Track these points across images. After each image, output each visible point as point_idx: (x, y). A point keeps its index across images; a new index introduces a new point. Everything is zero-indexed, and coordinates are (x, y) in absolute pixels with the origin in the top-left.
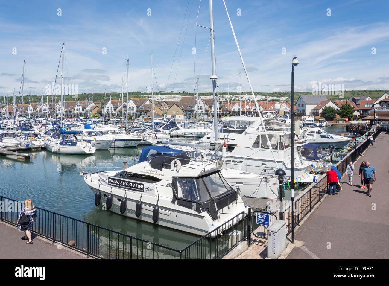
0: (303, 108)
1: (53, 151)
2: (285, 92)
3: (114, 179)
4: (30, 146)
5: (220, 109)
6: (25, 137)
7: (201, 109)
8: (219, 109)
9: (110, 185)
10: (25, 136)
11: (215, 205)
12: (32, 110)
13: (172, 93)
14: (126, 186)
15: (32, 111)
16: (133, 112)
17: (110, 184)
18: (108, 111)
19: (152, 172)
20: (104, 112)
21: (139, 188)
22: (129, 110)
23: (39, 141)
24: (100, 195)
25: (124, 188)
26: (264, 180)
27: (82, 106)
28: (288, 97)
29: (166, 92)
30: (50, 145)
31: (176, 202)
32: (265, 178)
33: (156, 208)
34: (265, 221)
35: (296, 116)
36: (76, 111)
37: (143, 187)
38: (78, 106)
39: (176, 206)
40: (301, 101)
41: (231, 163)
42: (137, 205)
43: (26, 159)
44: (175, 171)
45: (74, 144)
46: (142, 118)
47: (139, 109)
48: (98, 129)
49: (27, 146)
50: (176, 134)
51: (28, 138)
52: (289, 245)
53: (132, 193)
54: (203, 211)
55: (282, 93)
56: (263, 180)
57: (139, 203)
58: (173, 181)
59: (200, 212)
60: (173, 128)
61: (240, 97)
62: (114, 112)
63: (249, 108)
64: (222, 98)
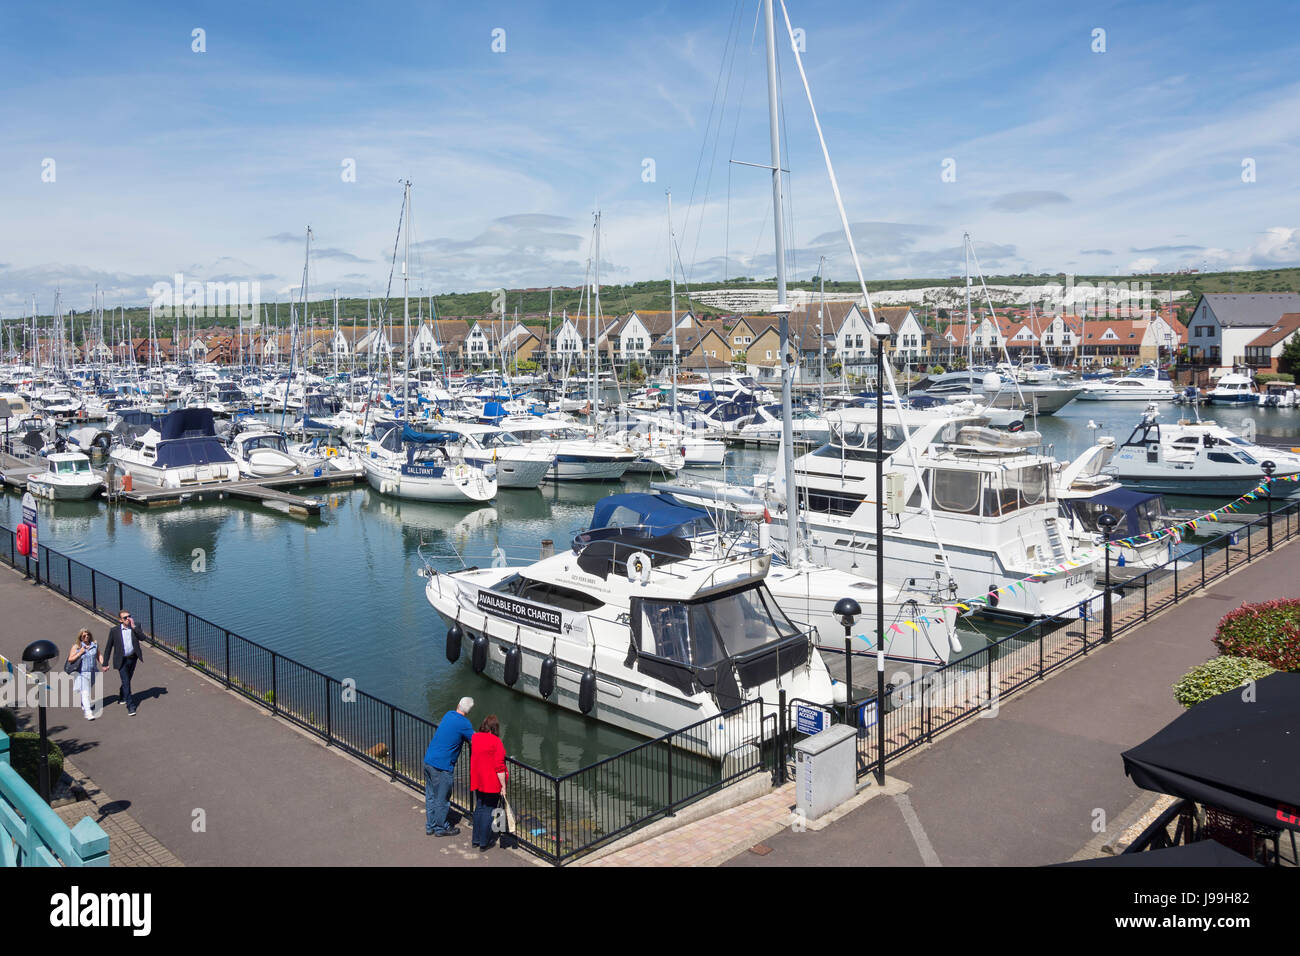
0: (1211, 341)
1: (382, 490)
2: (1179, 273)
3: (491, 596)
4: (326, 475)
5: (924, 343)
6: (314, 447)
7: (859, 344)
8: (919, 342)
9: (483, 610)
10: (312, 443)
11: (737, 676)
12: (346, 349)
14: (520, 615)
15: (346, 352)
16: (639, 354)
17: (481, 607)
18: (565, 351)
19: (584, 583)
20: (552, 354)
21: (549, 623)
22: (627, 348)
23: (350, 458)
24: (459, 635)
25: (514, 620)
26: (910, 607)
27: (488, 335)
28: (1188, 288)
29: (756, 281)
30: (375, 472)
31: (636, 664)
32: (913, 602)
33: (589, 676)
34: (816, 726)
35: (1188, 367)
36: (470, 352)
37: (560, 621)
38: (474, 335)
39: (634, 675)
40: (1204, 316)
41: (848, 548)
42: (544, 666)
43: (311, 514)
44: (638, 583)
45: (438, 473)
46: (667, 373)
47: (659, 346)
48: (509, 426)
49: (318, 473)
50: (753, 437)
51: (321, 448)
52: (869, 789)
53: (534, 634)
54: (699, 691)
55: (1166, 276)
56: (905, 607)
57: (549, 662)
58: (632, 608)
59: (689, 693)
60: (746, 417)
61: (1010, 295)
62: (582, 353)
63: (1031, 337)
64: (949, 298)
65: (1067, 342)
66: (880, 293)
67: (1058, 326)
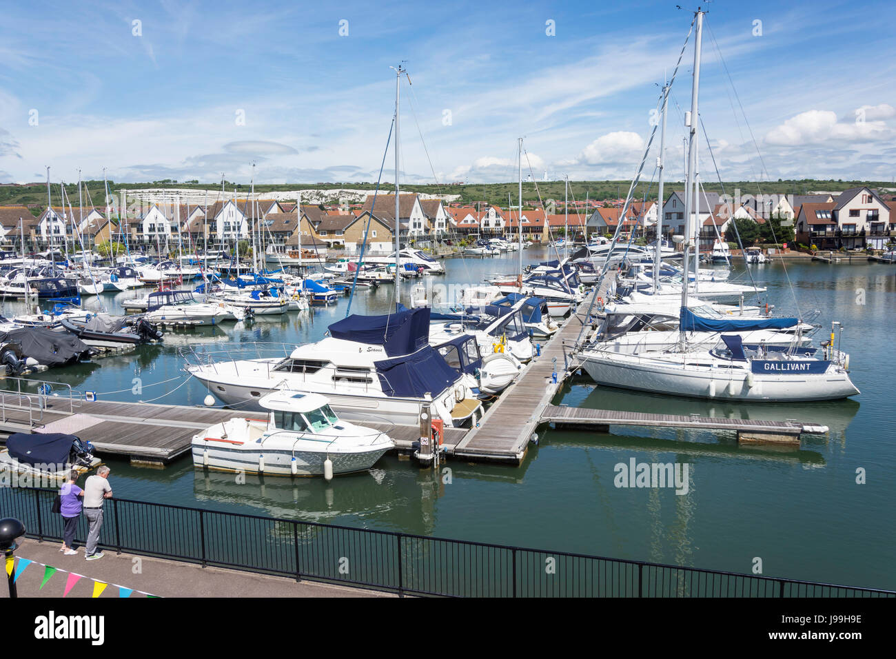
0: (680, 222)
7: (419, 225)
13: (194, 185)
16: (237, 235)
18: (152, 233)
27: (64, 220)
28: (460, 193)
29: (179, 183)
38: (49, 220)
40: (674, 206)
55: (446, 186)
61: (357, 196)
62: (170, 235)
63: (474, 221)
64: (318, 197)
65: (498, 224)
66: (272, 193)
67: (492, 214)
